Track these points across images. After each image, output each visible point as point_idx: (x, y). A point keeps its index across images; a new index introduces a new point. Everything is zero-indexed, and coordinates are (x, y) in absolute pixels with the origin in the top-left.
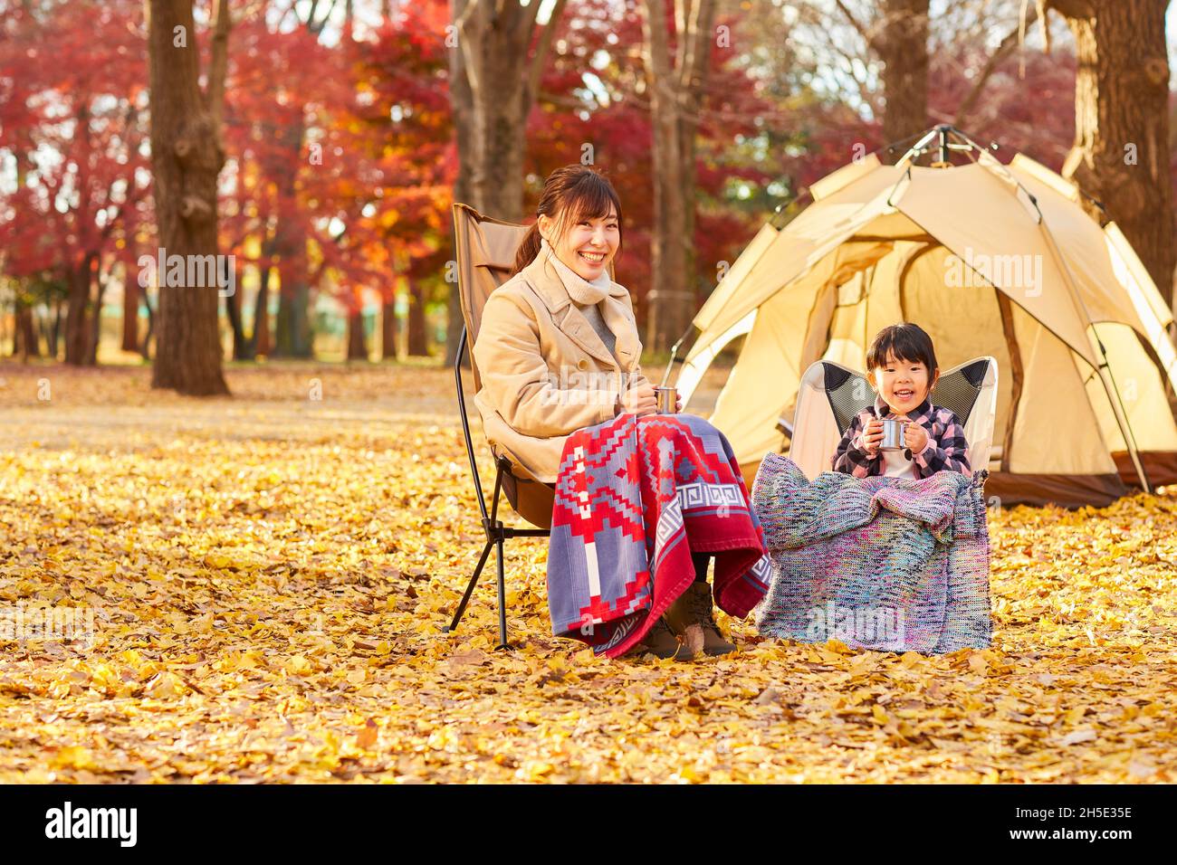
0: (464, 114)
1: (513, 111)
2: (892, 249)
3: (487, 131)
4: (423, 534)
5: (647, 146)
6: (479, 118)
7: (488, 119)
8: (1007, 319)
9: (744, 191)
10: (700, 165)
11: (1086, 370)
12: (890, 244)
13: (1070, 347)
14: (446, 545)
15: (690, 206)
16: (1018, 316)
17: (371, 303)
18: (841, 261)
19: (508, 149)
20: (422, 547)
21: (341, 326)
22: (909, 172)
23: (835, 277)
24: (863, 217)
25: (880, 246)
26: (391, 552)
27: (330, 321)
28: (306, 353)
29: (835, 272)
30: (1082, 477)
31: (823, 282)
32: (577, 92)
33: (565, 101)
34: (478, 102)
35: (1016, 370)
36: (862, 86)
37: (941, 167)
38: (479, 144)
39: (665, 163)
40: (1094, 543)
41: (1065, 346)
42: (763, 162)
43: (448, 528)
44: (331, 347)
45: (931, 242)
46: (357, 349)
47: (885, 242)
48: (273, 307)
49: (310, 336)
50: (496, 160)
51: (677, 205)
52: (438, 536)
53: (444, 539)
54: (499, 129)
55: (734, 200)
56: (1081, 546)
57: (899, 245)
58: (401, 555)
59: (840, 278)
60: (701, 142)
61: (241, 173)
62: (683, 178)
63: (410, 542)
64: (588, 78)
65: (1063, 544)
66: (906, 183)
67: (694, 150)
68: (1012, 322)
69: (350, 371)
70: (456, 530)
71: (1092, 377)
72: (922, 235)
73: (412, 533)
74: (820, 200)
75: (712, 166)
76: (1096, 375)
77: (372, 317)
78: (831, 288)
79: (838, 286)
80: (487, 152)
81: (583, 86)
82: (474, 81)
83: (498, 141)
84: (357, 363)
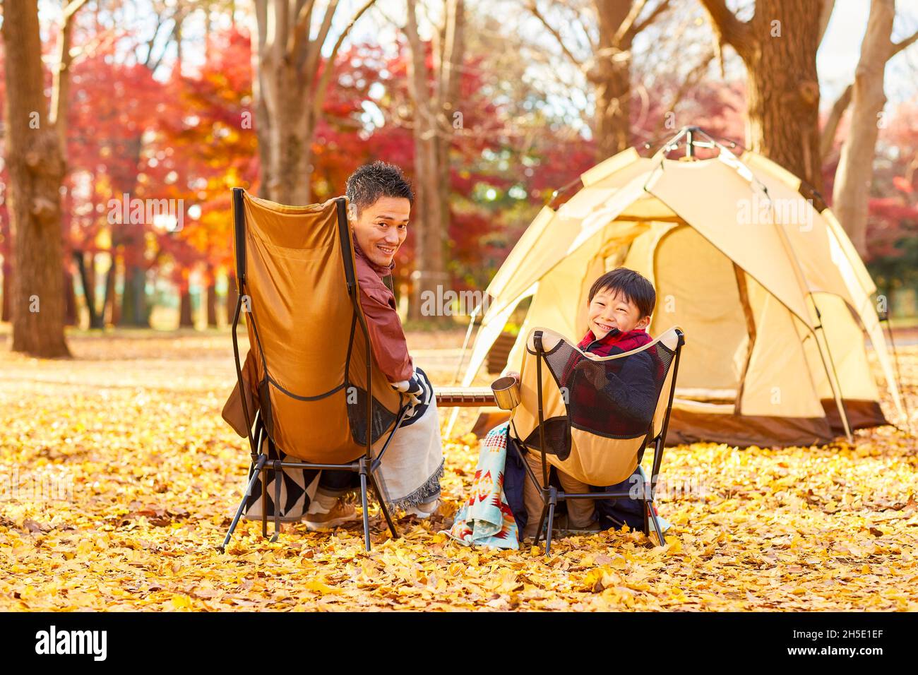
0: (265, 134)
1: (301, 129)
2: (649, 227)
3: (282, 146)
4: (194, 476)
5: (411, 158)
6: (275, 137)
7: (282, 136)
8: (742, 288)
9: (491, 194)
10: (454, 175)
11: (804, 331)
12: (647, 223)
13: (791, 311)
14: (211, 485)
15: (446, 206)
16: (751, 286)
17: (197, 282)
18: (607, 237)
19: (297, 159)
20: (189, 487)
21: (175, 300)
22: (662, 163)
23: (603, 251)
24: (625, 201)
25: (640, 225)
26: (162, 492)
27: (166, 298)
28: (144, 323)
29: (602, 248)
30: (798, 419)
31: (593, 255)
32: (355, 116)
33: (348, 122)
34: (275, 123)
35: (751, 330)
36: (582, 113)
37: (688, 161)
38: (276, 156)
39: (426, 171)
40: (757, 480)
41: (788, 312)
42: (506, 172)
43: (217, 470)
44: (165, 318)
45: (683, 224)
46: (186, 320)
47: (643, 221)
48: (119, 287)
49: (148, 309)
50: (288, 170)
51: (435, 204)
52: (206, 478)
53: (212, 480)
54: (291, 144)
55: (482, 202)
56: (746, 482)
57: (654, 224)
58: (169, 495)
59: (607, 251)
60: (454, 155)
61: (94, 183)
62: (440, 184)
63: (181, 483)
64: (366, 105)
65: (731, 480)
66: (660, 171)
67: (448, 162)
68: (746, 290)
69: (180, 336)
70: (224, 473)
71: (808, 337)
72: (673, 217)
73: (185, 475)
74: (589, 186)
75: (465, 174)
76: (812, 336)
77: (199, 295)
78: (600, 260)
79: (605, 258)
80: (282, 163)
81: (362, 111)
82: (272, 106)
83: (290, 153)
84: (185, 331)
